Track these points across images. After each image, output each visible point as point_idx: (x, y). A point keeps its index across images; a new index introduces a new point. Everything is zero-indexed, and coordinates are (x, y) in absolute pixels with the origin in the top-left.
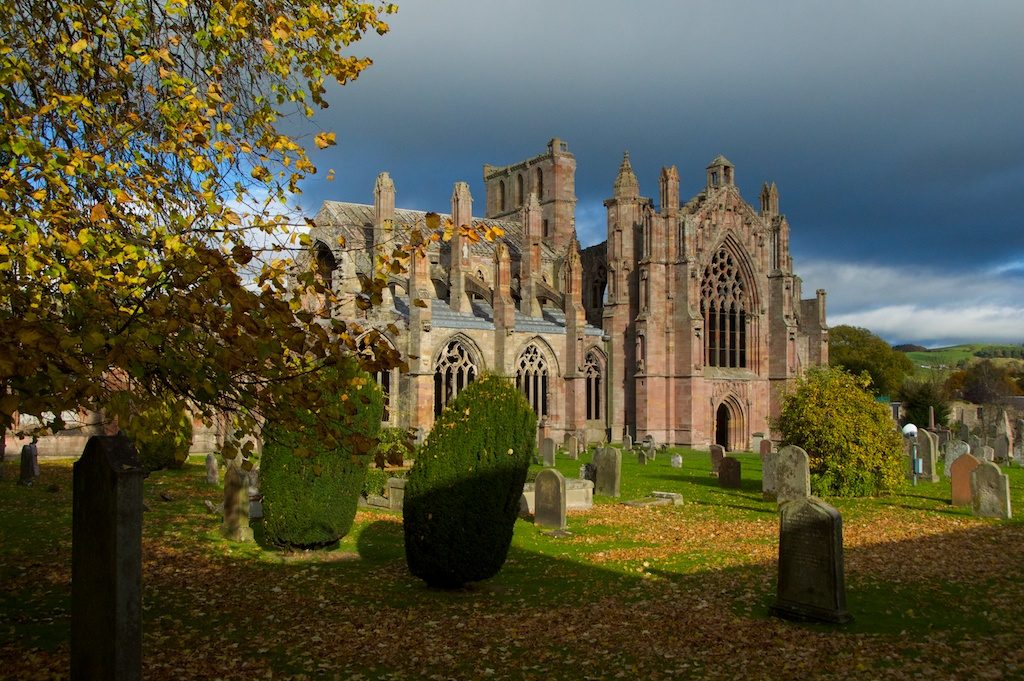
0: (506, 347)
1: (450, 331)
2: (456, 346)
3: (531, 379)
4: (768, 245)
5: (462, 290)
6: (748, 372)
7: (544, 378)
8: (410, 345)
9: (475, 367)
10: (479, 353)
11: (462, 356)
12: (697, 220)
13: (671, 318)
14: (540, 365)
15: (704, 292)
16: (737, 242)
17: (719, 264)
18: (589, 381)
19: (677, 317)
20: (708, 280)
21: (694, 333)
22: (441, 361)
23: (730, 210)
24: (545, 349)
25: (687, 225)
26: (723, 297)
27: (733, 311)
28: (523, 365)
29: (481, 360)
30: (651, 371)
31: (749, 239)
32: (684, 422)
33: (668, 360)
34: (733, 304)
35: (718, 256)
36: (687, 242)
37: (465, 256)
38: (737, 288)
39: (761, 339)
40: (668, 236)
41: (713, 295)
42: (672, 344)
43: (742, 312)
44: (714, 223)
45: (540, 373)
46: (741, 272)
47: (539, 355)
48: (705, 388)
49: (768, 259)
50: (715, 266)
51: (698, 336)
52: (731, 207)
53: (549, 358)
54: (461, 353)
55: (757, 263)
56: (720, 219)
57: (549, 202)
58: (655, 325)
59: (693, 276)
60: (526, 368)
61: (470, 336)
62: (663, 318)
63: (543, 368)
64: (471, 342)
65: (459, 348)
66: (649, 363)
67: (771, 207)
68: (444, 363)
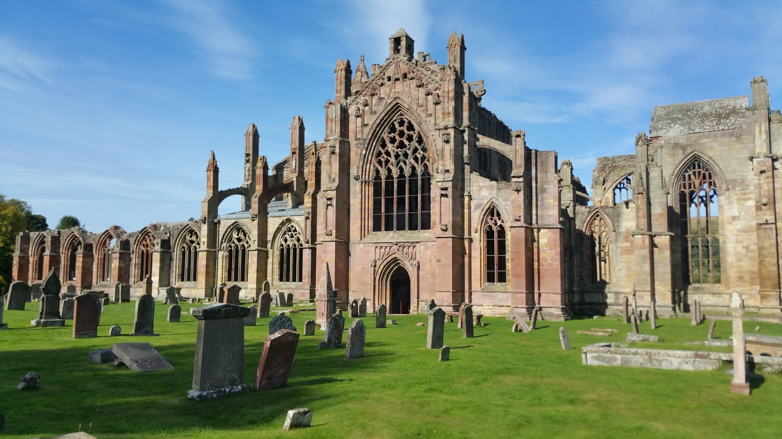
1: (232, 222)
2: (241, 231)
11: (246, 238)
12: (363, 99)
15: (380, 162)
16: (407, 107)
17: (397, 133)
20: (384, 150)
23: (397, 79)
27: (413, 175)
28: (286, 240)
31: (424, 100)
35: (397, 125)
41: (390, 163)
43: (426, 174)
44: (382, 96)
46: (422, 135)
50: (392, 136)
52: (399, 76)
54: (245, 235)
56: (388, 90)
60: (288, 243)
61: (244, 223)
64: (244, 227)
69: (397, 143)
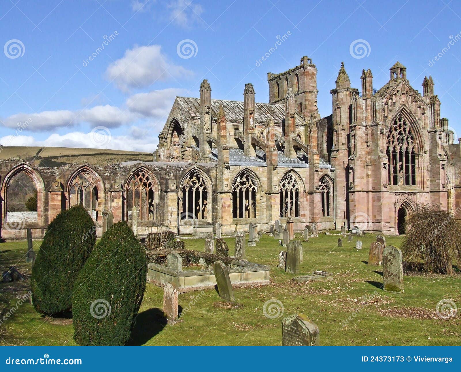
0: (273, 176)
1: (242, 168)
2: (245, 176)
3: (289, 194)
4: (428, 113)
5: (250, 144)
6: (416, 188)
7: (297, 193)
8: (218, 176)
9: (256, 188)
10: (258, 180)
11: (249, 182)
12: (384, 100)
13: (369, 157)
14: (294, 186)
15: (389, 142)
16: (409, 112)
17: (398, 125)
18: (323, 194)
19: (372, 157)
20: (392, 134)
21: (383, 166)
22: (236, 184)
23: (403, 94)
24: (297, 176)
25: (377, 103)
26: (401, 144)
27: (407, 152)
28: (284, 185)
29: (259, 184)
30: (357, 188)
31: (416, 110)
32: (378, 218)
33: (368, 182)
34: (407, 148)
35: (397, 120)
36: (377, 113)
37: (251, 125)
38: (409, 139)
39: (424, 168)
40: (366, 110)
41: (395, 144)
42: (370, 172)
43: (413, 153)
44: (394, 101)
45: (294, 190)
46: (412, 129)
47: (293, 180)
48: (391, 198)
49: (428, 121)
50: (395, 125)
51: (385, 168)
52: (404, 92)
53: (299, 181)
54: (248, 180)
55: (422, 124)
56: (398, 99)
57: (302, 93)
58: (359, 162)
59: (381, 133)
60: (286, 187)
61: (253, 170)
62: (364, 157)
63: (296, 188)
64: (253, 173)
65: (246, 177)
66: (356, 184)
67: (429, 91)
68: (238, 186)
69: (398, 132)
